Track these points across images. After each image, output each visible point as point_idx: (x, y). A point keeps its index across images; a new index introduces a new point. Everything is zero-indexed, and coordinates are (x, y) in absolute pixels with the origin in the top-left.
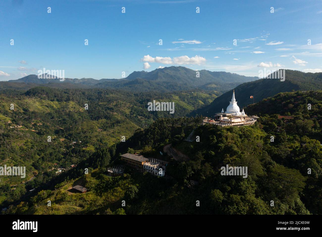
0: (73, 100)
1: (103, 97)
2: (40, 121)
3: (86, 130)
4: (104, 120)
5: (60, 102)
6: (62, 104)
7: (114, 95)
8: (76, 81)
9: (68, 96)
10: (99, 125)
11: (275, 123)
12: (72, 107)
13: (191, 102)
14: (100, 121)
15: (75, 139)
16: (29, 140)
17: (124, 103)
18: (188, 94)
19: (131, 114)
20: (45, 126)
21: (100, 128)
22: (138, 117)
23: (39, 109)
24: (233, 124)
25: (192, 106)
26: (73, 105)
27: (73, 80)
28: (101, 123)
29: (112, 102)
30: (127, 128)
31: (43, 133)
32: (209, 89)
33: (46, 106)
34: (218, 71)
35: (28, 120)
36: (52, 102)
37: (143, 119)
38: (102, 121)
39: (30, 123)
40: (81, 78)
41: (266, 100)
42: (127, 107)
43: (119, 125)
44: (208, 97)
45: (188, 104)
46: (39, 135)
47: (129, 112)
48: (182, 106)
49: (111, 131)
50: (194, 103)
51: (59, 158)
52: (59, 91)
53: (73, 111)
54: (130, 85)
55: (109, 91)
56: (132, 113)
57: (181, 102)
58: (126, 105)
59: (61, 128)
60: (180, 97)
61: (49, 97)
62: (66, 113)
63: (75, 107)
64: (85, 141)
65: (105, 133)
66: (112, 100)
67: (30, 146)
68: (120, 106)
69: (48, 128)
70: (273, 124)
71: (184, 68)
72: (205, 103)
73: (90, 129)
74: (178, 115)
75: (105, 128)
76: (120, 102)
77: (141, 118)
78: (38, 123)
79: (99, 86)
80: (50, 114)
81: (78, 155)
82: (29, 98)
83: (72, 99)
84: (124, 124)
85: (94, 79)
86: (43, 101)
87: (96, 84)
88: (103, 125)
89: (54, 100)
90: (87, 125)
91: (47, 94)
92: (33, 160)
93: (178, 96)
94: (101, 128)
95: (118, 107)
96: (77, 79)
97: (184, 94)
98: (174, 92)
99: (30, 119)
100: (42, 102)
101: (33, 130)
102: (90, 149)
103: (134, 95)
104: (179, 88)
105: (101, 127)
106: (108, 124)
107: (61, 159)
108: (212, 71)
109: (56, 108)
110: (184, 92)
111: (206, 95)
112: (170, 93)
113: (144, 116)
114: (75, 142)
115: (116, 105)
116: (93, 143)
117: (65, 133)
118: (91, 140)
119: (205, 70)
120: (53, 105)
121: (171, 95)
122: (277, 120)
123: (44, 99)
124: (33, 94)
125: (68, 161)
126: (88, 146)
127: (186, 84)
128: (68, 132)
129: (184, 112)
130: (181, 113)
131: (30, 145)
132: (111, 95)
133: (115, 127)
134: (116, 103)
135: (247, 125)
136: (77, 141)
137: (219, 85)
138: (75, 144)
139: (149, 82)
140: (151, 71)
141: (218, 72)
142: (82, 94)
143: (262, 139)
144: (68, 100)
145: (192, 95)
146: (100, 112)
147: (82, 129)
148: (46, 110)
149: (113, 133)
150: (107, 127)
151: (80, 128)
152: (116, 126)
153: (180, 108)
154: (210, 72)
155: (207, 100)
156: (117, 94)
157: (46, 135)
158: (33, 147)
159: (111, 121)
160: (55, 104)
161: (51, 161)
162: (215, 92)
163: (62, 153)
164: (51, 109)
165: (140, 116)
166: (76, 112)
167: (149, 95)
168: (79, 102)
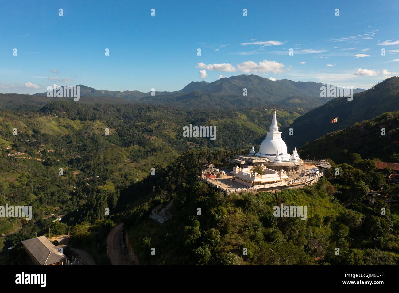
0: (101, 119)
1: (143, 115)
2: (51, 146)
3: (110, 160)
4: (137, 147)
5: (83, 122)
6: (86, 124)
7: (157, 113)
8: (117, 94)
9: (94, 114)
10: (128, 154)
11: (365, 182)
12: (98, 129)
13: (263, 123)
14: (131, 147)
15: (92, 173)
16: (26, 174)
17: (169, 123)
18: (259, 112)
19: (177, 139)
20: (58, 154)
21: (129, 158)
22: (186, 143)
23: (54, 131)
24: (257, 187)
25: (264, 129)
26: (99, 125)
27: (114, 93)
28: (131, 151)
29: (153, 122)
30: (165, 159)
31: (51, 163)
32: (291, 105)
33: (64, 126)
34: (304, 81)
35: (35, 145)
36: (73, 122)
37: (193, 145)
38: (133, 148)
39: (38, 149)
40: (125, 91)
41: (360, 124)
42: (173, 129)
43: (155, 154)
44: (288, 117)
45: (258, 125)
46: (46, 166)
47: (175, 136)
48: (250, 128)
49: (143, 162)
50: (267, 124)
51: (64, 200)
52: (87, 106)
53: (98, 134)
54: (185, 100)
55: (153, 107)
56: (179, 137)
57: (249, 122)
58: (171, 126)
59: (79, 157)
60: (248, 116)
61: (69, 114)
62: (89, 136)
63: (102, 128)
64: (104, 176)
65: (133, 165)
66: (153, 119)
67: (25, 183)
68: (163, 127)
69: (61, 156)
70: (359, 186)
71: (257, 77)
72: (283, 125)
73: (115, 159)
74: (243, 141)
75: (135, 158)
76: (163, 122)
77: (190, 144)
78: (49, 149)
79: (145, 101)
80: (68, 137)
81: (91, 196)
82: (43, 116)
83: (99, 117)
84: (162, 153)
85: (141, 92)
86: (62, 120)
87: (141, 99)
88: (134, 153)
89: (75, 118)
90: (112, 154)
91: (68, 110)
92: (26, 202)
93: (246, 115)
94: (131, 158)
95: (160, 129)
96: (119, 91)
97: (255, 112)
98: (240, 109)
99: (38, 143)
100: (60, 121)
101: (38, 159)
102: (107, 188)
103: (186, 112)
104: (250, 103)
105: (131, 156)
106: (141, 152)
107: (66, 202)
108: (297, 81)
109: (78, 129)
110: (254, 110)
111: (285, 113)
112: (234, 111)
113: (195, 141)
114: (91, 177)
115: (158, 127)
116: (114, 180)
117: (82, 163)
118: (111, 174)
119: (286, 80)
120: (74, 125)
121: (235, 114)
122: (371, 176)
123: (63, 117)
124: (50, 110)
125: (74, 205)
126: (107, 183)
127: (259, 99)
128: (86, 162)
129: (251, 136)
130: (247, 138)
131: (25, 180)
132: (154, 113)
133: (148, 157)
134: (158, 123)
135: (297, 187)
136: (94, 175)
137: (305, 99)
138: (91, 180)
139: (209, 96)
140: (213, 81)
141: (305, 83)
142: (116, 111)
143: (329, 225)
144: (93, 119)
145: (266, 113)
146: (135, 136)
147: (105, 158)
148: (64, 131)
149: (145, 165)
150: (138, 157)
151: (102, 158)
152: (151, 156)
153: (247, 131)
154: (294, 82)
155: (286, 121)
156: (163, 112)
157: (55, 167)
158: (29, 184)
159: (145, 148)
160: (77, 125)
161: (52, 204)
162: (299, 109)
163: (70, 192)
164: (70, 130)
165: (190, 142)
166: (102, 135)
167: (205, 112)
168: (107, 122)
